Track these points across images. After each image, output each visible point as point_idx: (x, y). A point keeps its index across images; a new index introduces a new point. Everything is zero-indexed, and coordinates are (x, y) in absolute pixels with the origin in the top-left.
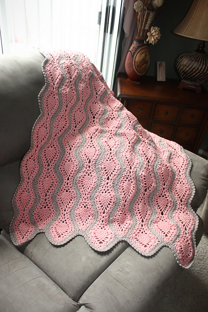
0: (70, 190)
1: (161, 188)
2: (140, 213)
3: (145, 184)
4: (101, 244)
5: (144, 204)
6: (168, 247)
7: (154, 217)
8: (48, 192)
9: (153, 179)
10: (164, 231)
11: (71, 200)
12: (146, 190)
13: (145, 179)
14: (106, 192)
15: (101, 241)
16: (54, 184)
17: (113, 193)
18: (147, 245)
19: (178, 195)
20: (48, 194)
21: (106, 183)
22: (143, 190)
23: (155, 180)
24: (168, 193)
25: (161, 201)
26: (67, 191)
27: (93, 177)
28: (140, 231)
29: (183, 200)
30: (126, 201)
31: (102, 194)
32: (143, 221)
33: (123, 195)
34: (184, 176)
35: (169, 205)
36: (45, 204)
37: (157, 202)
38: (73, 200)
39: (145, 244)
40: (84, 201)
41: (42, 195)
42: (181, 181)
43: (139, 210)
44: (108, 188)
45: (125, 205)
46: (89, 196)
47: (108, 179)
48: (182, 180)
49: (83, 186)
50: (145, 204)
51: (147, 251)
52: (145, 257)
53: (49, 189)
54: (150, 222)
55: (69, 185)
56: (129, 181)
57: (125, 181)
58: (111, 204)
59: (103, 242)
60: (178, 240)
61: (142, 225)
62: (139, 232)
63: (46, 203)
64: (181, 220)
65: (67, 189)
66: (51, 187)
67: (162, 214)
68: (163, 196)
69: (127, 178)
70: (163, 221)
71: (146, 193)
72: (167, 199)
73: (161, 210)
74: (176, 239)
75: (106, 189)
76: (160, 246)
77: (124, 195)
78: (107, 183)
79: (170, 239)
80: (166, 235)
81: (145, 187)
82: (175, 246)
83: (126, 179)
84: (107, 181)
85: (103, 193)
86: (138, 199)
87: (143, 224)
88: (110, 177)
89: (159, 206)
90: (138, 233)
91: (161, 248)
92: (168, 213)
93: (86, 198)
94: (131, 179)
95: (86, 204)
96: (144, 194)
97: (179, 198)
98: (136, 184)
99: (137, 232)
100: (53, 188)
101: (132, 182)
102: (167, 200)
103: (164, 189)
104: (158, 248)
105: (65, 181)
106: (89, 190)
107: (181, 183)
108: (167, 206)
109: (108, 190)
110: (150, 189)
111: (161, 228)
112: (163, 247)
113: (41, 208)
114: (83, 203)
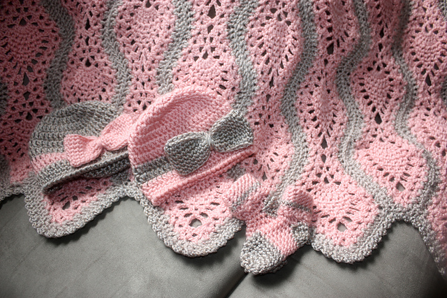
0: (98, 59)
1: (373, 44)
2: (314, 119)
3: (330, 29)
4: (195, 229)
5: (325, 92)
6: (409, 224)
7: (356, 131)
8: (30, 69)
9: (350, 14)
10: (392, 173)
11: (104, 90)
12: (330, 49)
13: (328, 13)
14: (205, 56)
15: (196, 214)
16: (49, 46)
17: (228, 60)
18: (345, 222)
19: (419, 66)
20: (31, 77)
21: (205, 26)
22: (322, 49)
23: (356, 19)
24: (392, 60)
25: (374, 83)
26: (88, 64)
27: (161, 9)
28: (319, 175)
29: (433, 79)
30: (271, 84)
31: (195, 64)
32: (324, 144)
33: (262, 63)
34: (437, 10)
35: (395, 94)
36: (28, 109)
37: (362, 84)
38: (108, 89)
39: (339, 218)
40: (140, 89)
41: (12, 80)
42: (427, 23)
43: (311, 112)
44: (214, 43)
45: (268, 96)
46: (154, 72)
47: (212, 13)
48: (432, 20)
49: (133, 42)
50: (329, 91)
51: (348, 244)
52: (342, 265)
53: (34, 62)
54: (345, 145)
55: (91, 44)
56: (279, 18)
57: (268, 18)
58: (224, 92)
59: (204, 221)
60: (434, 200)
61: (324, 158)
62: (315, 178)
63: (31, 104)
64: (433, 138)
65: (87, 56)
66: (39, 55)
67: (378, 119)
68: (378, 69)
69: (273, 10)
70: (381, 140)
71: (332, 58)
72: (391, 75)
73: (374, 109)
74: (429, 197)
75: (207, 46)
76: (385, 222)
77: (267, 62)
78: (210, 28)
79: (413, 199)
80: (399, 186)
81: (329, 39)
82: (430, 218)
83: (269, 13)
84: (210, 21)
85: (196, 58)
86: (307, 78)
87: (327, 151)
88: (217, 8)
89: (366, 97)
90: (315, 183)
91: (390, 230)
92: (393, 117)
93: (145, 80)
94: (286, 14)
95: (149, 98)
96: (326, 62)
97: (423, 73)
98: (302, 28)
99: (311, 179)
100: (46, 58)
101: (289, 23)
102: (391, 80)
103: (381, 46)
104: (379, 231)
105: (79, 31)
106: (153, 52)
107: (426, 30)
108: (389, 97)
109: (213, 49)
110: (343, 45)
111: (381, 164)
112: (394, 224)
113: (18, 121)
114: (139, 98)
